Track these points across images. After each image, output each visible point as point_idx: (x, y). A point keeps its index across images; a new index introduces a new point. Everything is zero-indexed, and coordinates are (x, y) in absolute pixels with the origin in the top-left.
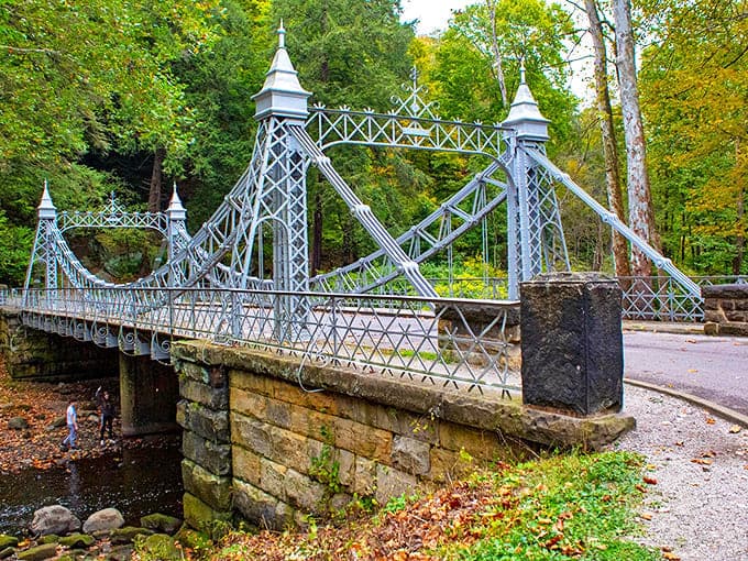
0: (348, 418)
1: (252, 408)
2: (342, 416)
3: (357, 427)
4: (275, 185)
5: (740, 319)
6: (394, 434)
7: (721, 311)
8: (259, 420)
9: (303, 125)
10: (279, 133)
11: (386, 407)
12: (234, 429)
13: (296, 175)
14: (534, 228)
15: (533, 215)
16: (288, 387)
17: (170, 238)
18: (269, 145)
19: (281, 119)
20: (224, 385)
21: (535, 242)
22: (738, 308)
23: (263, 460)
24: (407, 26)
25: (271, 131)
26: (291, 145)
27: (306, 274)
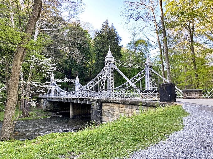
0: (127, 108)
1: (107, 109)
2: (126, 108)
3: (129, 109)
4: (109, 73)
5: (190, 96)
6: (136, 110)
7: (186, 95)
8: (109, 110)
9: (113, 63)
10: (109, 64)
11: (135, 105)
12: (103, 113)
13: (112, 71)
14: (150, 81)
15: (150, 79)
16: (115, 104)
17: (76, 84)
18: (108, 66)
19: (110, 62)
20: (101, 106)
21: (150, 84)
22: (189, 94)
23: (109, 117)
24: (120, 46)
25: (108, 64)
26: (111, 66)
27: (113, 87)
